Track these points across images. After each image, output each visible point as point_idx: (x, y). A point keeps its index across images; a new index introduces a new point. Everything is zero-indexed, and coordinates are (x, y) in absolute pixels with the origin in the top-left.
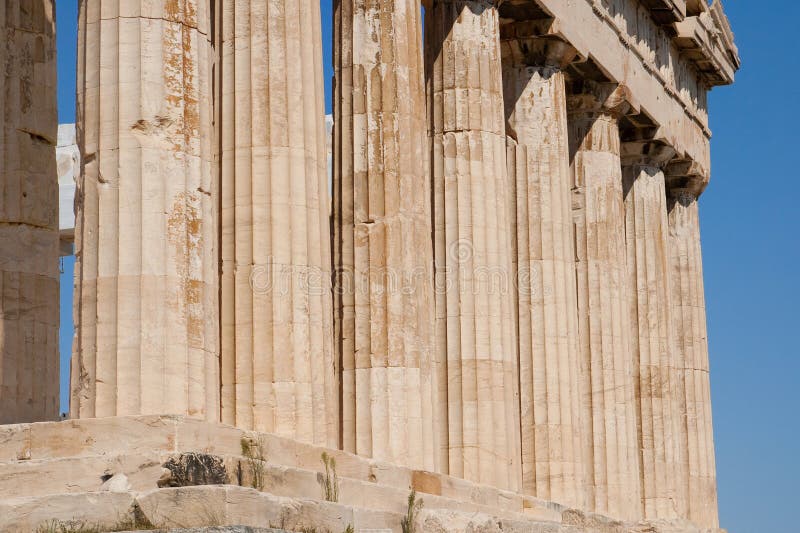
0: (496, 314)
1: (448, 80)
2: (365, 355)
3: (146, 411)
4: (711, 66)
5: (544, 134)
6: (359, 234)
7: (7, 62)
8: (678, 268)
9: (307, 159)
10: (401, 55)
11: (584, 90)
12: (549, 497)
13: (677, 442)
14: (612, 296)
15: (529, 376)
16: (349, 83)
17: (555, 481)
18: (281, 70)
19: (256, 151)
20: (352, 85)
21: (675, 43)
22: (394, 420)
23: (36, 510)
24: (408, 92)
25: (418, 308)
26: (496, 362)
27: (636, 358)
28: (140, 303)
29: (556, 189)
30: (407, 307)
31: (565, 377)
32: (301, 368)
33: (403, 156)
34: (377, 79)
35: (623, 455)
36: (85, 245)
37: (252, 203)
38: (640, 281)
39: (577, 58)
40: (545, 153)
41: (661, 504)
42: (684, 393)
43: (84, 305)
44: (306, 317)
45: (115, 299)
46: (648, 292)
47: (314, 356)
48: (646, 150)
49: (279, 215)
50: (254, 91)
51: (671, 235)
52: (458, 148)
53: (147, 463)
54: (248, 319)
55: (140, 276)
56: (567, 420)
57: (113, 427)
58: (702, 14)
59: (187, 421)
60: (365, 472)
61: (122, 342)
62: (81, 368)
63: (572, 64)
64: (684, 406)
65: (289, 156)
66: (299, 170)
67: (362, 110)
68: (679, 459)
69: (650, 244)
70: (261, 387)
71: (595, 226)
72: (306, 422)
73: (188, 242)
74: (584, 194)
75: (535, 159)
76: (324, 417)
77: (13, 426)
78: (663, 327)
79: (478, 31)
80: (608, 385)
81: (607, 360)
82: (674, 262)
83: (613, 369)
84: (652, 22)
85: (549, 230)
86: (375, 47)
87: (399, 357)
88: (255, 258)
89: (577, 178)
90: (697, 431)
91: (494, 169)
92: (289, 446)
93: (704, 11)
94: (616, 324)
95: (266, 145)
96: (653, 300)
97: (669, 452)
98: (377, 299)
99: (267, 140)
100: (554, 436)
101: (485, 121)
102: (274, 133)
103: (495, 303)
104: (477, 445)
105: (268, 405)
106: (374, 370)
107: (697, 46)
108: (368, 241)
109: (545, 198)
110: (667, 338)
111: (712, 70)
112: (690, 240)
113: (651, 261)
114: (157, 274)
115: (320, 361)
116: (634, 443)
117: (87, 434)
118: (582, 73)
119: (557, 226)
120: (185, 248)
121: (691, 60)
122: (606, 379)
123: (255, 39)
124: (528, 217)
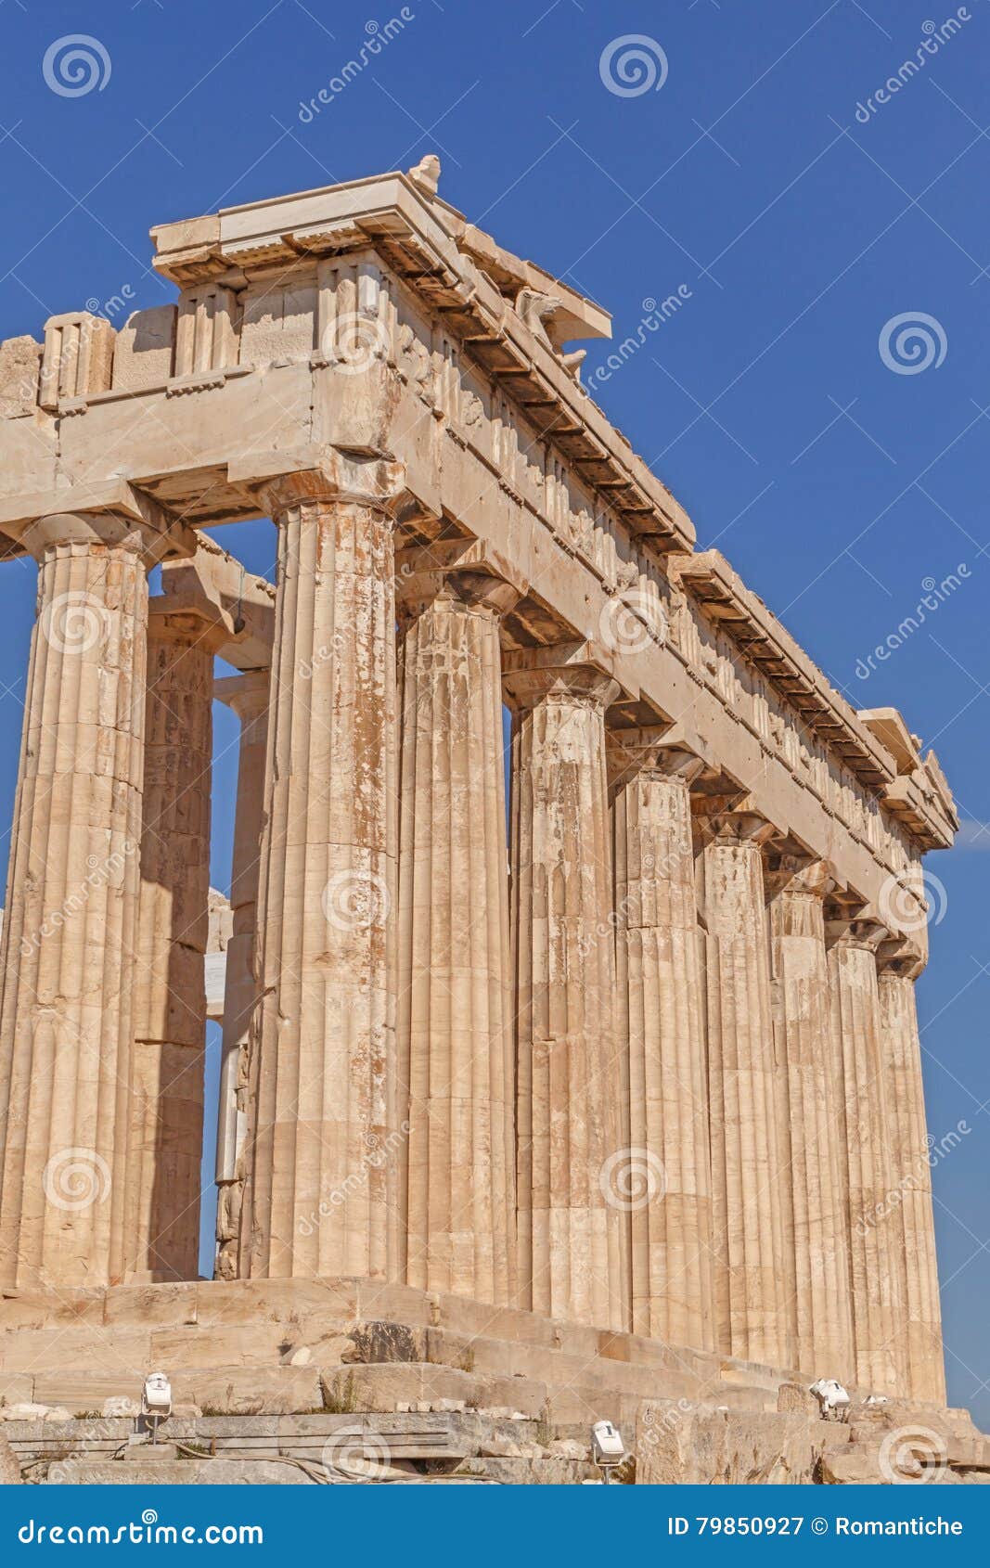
0: (688, 1140)
1: (632, 870)
2: (543, 1194)
3: (324, 1273)
4: (926, 828)
5: (739, 923)
6: (538, 1054)
7: (160, 867)
8: (893, 1067)
9: (491, 980)
10: (588, 851)
11: (781, 866)
12: (746, 1354)
13: (895, 1281)
14: (817, 1109)
15: (722, 1208)
16: (528, 883)
17: (753, 1335)
18: (464, 883)
19: (436, 972)
20: (531, 885)
21: (884, 804)
22: (576, 1270)
23: (212, 1384)
24: (594, 893)
25: (604, 1139)
26: (688, 1195)
27: (845, 1179)
28: (320, 1151)
29: (753, 986)
30: (593, 1138)
31: (765, 1207)
32: (482, 1215)
33: (588, 965)
34: (559, 880)
35: (832, 1300)
36: (261, 1086)
37: (429, 1030)
38: (849, 1085)
39: (776, 833)
40: (741, 945)
41: (877, 1358)
42: (902, 1218)
43: (259, 1153)
44: (487, 1158)
45: (293, 1148)
46: (859, 1100)
47: (496, 1202)
48: (854, 929)
49: (460, 1042)
50: (434, 907)
51: (883, 1027)
52: (645, 947)
53: (330, 1333)
54: (422, 1160)
55: (321, 1122)
56: (768, 1261)
57: (289, 1288)
58: (915, 772)
59: (371, 1284)
60: (548, 1334)
61: (300, 1195)
62: (253, 1220)
63: (770, 840)
64: (901, 1235)
65: (472, 978)
66: (482, 994)
67: (542, 914)
68: (898, 1303)
69: (860, 1041)
70: (436, 1237)
71: (796, 1025)
72: (487, 1279)
73: (372, 1084)
74: (783, 988)
75: (728, 952)
76: (505, 1273)
77: (178, 1284)
78: (878, 1140)
79: (667, 815)
80: (814, 1215)
81: (813, 1183)
82: (887, 1059)
83: (820, 1196)
84: (858, 785)
85: (745, 1035)
86: (558, 844)
87: (583, 1196)
88: (433, 1091)
89: (774, 966)
90: (917, 1265)
91: (686, 970)
92: (471, 1307)
93: (917, 768)
94: (823, 1141)
95: (446, 965)
96: (864, 1108)
97: (886, 1294)
98: (557, 1129)
99: (447, 960)
100: (753, 1280)
101: (675, 915)
102: (455, 952)
103: (688, 1127)
104: (667, 1296)
105: (444, 1258)
106: (554, 1211)
107: (909, 808)
108: (548, 1062)
109: (741, 996)
110: (882, 1154)
111: (927, 833)
112: (907, 1035)
113: (861, 1061)
114: (339, 1119)
115: (502, 1208)
116: (844, 1287)
117: (260, 1296)
118: (780, 849)
119: (756, 1029)
120: (368, 1090)
121: (903, 822)
122: (812, 1209)
123: (436, 851)
124: (720, 1019)
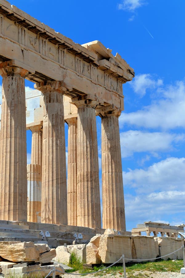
39: (30, 73)
48: (86, 102)
81: (53, 170)
83: (55, 173)
96: (88, 150)
113: (88, 137)
